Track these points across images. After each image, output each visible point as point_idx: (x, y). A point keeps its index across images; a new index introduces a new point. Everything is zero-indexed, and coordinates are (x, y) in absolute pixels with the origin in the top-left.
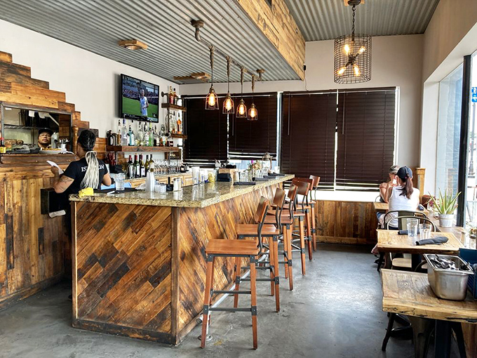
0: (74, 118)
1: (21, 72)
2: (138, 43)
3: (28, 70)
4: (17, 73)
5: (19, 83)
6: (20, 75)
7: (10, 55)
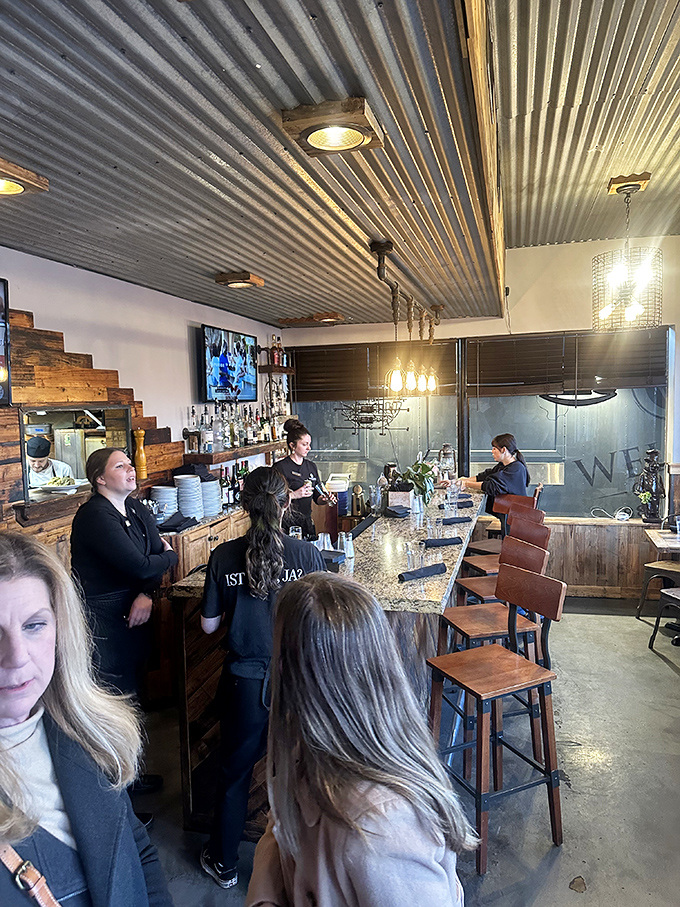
0: (134, 415)
1: (49, 345)
2: (253, 279)
3: (58, 338)
4: (42, 348)
5: (47, 363)
6: (47, 349)
7: (30, 315)
